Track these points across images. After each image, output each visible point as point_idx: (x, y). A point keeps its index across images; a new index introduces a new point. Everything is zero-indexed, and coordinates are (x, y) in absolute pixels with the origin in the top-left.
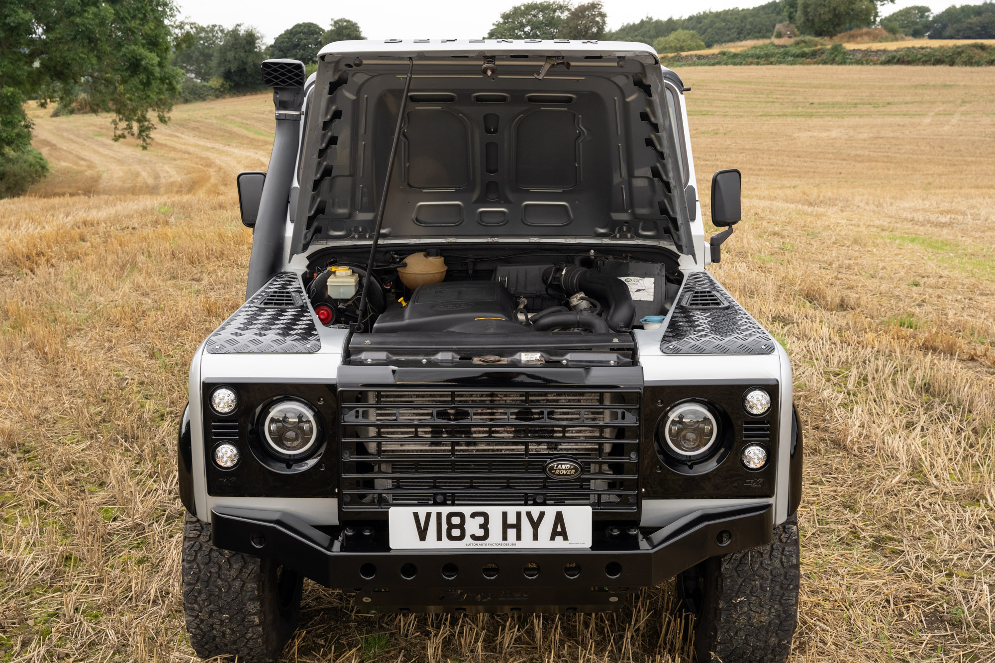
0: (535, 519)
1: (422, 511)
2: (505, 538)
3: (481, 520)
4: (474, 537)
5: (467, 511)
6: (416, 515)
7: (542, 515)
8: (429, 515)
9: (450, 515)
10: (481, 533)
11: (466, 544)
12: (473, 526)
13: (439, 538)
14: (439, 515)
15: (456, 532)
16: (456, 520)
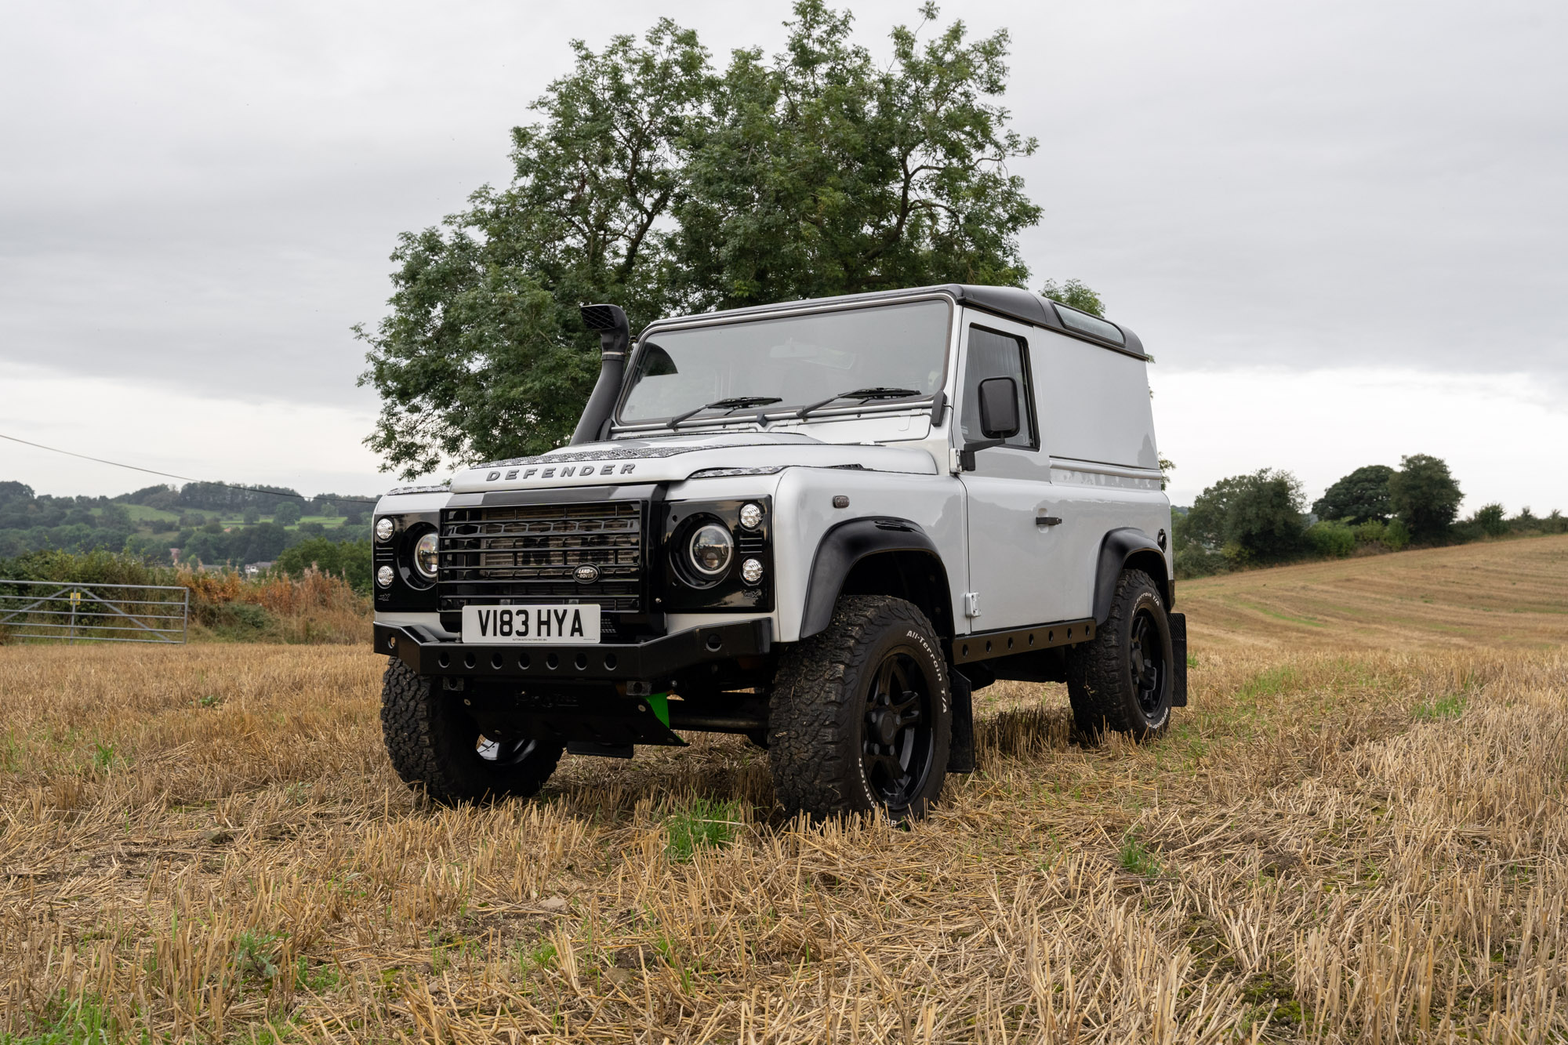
0: (560, 617)
1: (484, 608)
2: (539, 634)
3: (522, 617)
4: (518, 633)
5: (514, 608)
6: (480, 612)
7: (565, 612)
8: (488, 612)
9: (503, 612)
10: (522, 629)
11: (513, 640)
12: (517, 623)
13: (495, 634)
14: (495, 612)
15: (506, 628)
16: (506, 618)
